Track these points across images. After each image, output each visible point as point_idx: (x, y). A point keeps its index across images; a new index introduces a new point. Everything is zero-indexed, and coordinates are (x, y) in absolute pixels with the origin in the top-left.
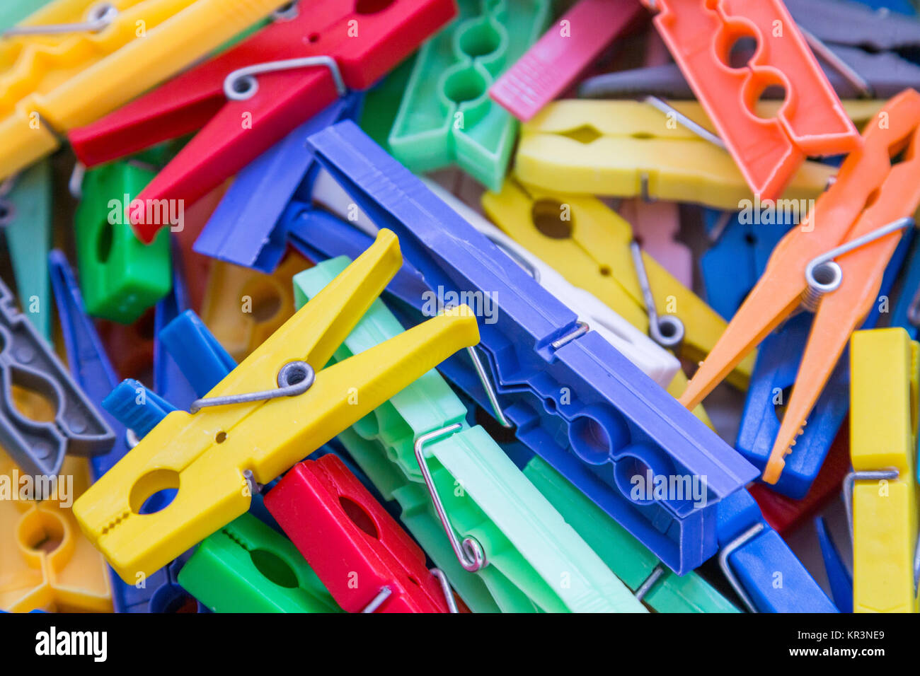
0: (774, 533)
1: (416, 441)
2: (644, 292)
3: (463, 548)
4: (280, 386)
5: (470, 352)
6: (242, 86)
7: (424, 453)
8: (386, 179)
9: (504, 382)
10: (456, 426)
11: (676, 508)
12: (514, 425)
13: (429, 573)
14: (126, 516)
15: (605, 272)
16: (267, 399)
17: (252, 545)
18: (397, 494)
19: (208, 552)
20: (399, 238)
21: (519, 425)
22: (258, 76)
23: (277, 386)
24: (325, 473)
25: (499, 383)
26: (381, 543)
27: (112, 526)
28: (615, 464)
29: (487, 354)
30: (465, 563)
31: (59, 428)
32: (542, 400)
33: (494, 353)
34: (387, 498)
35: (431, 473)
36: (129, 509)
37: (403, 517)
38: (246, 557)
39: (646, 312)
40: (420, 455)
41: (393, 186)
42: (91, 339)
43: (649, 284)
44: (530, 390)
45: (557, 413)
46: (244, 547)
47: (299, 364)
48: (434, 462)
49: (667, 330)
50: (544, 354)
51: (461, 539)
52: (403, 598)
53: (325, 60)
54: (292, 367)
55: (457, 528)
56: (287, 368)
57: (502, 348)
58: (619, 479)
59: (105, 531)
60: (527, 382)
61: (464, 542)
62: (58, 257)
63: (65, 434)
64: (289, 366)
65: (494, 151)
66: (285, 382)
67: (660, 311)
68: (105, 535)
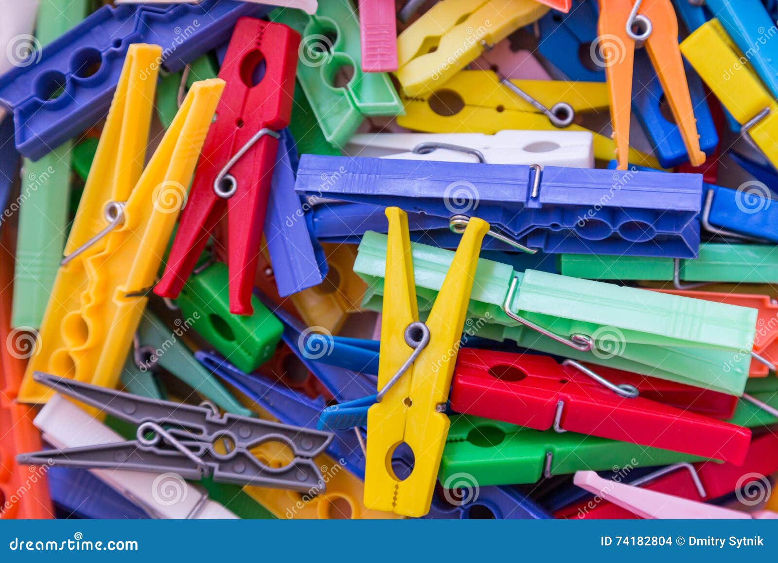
0: (721, 189)
1: (504, 309)
2: (532, 104)
3: (573, 341)
4: (414, 348)
5: (490, 234)
6: (226, 185)
7: (514, 312)
8: (357, 176)
9: (517, 232)
10: (515, 280)
11: (673, 230)
12: (539, 248)
13: (563, 366)
14: (397, 487)
15: (500, 109)
16: (413, 362)
17: (464, 435)
18: (506, 335)
19: (451, 463)
20: (400, 207)
21: (542, 246)
22: (229, 172)
23: (412, 350)
24: (470, 366)
25: (514, 235)
26: (530, 377)
27: (395, 499)
28: (618, 231)
29: (496, 225)
30: (583, 348)
31: (302, 457)
32: (548, 227)
33: (500, 223)
34: (501, 340)
35: (523, 318)
36: (395, 482)
37: (519, 345)
38: (467, 444)
39: (542, 113)
40: (511, 315)
41: (365, 176)
42: (258, 383)
43: (533, 99)
44: (537, 227)
45: (562, 228)
46: (461, 440)
47: (412, 326)
48: (521, 313)
49: (562, 114)
50: (533, 205)
51: (570, 338)
52: (572, 400)
53: (261, 132)
54: (410, 331)
55: (561, 334)
56: (407, 334)
57: (501, 215)
58: (624, 236)
59: (394, 504)
60: (532, 224)
61: (573, 338)
62: (201, 355)
63: (308, 458)
64: (407, 332)
65: (392, 100)
66: (414, 343)
67: (549, 106)
68: (396, 507)
